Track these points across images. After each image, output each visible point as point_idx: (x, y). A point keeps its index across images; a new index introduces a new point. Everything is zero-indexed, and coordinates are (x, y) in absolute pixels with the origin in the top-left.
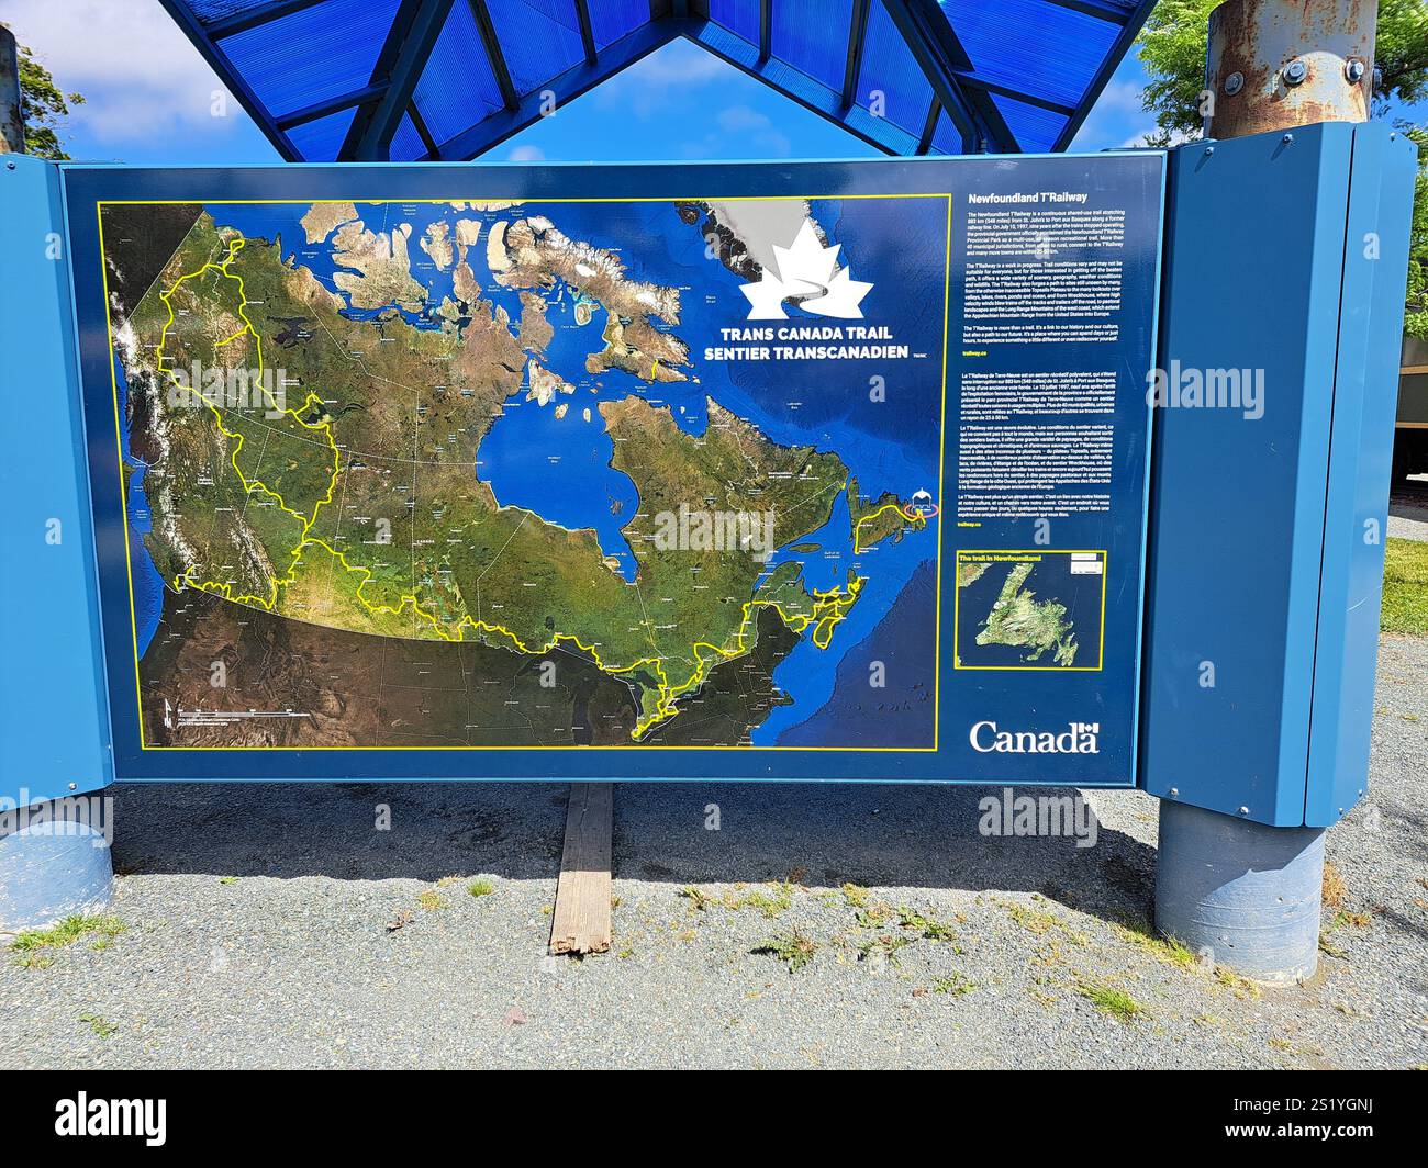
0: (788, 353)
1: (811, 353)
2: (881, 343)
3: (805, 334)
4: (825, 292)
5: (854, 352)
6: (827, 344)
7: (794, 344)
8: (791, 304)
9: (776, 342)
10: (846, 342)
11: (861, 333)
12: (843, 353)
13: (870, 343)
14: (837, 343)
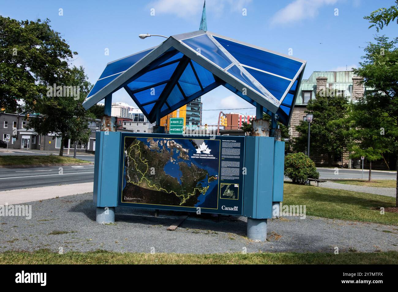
0: (201, 157)
1: (204, 157)
2: (212, 157)
3: (203, 155)
4: (206, 150)
5: (209, 158)
6: (206, 157)
7: (202, 156)
8: (202, 152)
9: (200, 156)
10: (208, 157)
11: (210, 155)
12: (207, 158)
13: (211, 157)
14: (207, 156)
